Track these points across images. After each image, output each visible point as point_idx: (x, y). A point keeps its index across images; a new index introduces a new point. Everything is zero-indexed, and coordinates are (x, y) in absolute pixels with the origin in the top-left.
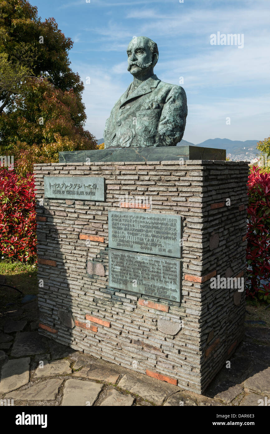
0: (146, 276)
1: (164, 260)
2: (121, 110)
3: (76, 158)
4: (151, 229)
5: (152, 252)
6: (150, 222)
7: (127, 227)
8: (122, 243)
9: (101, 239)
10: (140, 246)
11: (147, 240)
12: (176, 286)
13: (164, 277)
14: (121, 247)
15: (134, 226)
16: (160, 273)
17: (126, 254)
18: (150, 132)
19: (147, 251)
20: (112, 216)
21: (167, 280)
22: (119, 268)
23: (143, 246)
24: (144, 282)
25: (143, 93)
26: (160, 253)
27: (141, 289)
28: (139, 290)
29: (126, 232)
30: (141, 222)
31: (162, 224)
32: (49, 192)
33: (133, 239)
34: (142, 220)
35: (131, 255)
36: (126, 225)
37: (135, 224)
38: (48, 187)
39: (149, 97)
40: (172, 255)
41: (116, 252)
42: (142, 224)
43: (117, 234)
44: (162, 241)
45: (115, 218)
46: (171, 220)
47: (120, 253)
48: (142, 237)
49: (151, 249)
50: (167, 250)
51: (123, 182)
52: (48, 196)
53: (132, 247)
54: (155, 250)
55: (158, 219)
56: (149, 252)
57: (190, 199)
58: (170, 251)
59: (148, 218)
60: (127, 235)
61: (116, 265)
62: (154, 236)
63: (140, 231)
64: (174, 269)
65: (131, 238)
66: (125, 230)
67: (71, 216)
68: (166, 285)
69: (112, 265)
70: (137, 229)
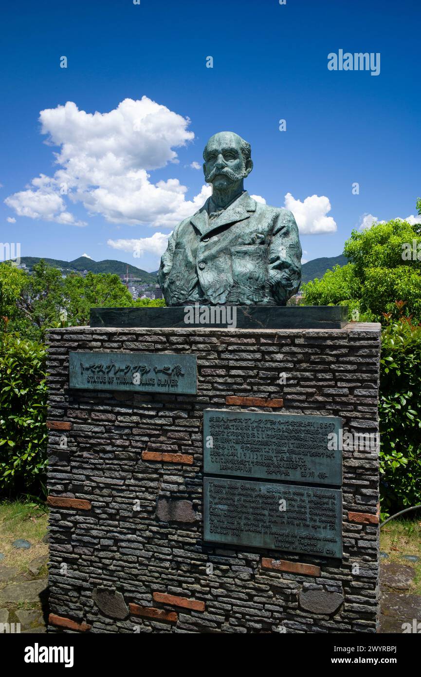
0: (279, 520)
1: (311, 490)
2: (203, 244)
3: (125, 318)
4: (286, 441)
5: (288, 478)
6: (284, 429)
7: (240, 437)
8: (230, 465)
9: (188, 459)
10: (265, 468)
11: (279, 459)
12: (334, 532)
13: (311, 519)
14: (229, 472)
15: (254, 436)
16: (305, 513)
17: (239, 483)
18: (257, 280)
19: (278, 477)
20: (211, 420)
21: (318, 524)
22: (225, 507)
23: (272, 469)
24: (274, 530)
25: (238, 218)
26: (303, 480)
27: (268, 540)
28: (265, 543)
29: (238, 447)
30: (268, 429)
31: (308, 432)
32: (80, 379)
33: (251, 457)
34: (269, 425)
35: (248, 484)
36: (237, 435)
37: (255, 432)
38: (78, 369)
39: (248, 225)
40: (326, 481)
41: (217, 481)
42: (269, 433)
43: (220, 451)
44: (308, 459)
45: (217, 423)
46: (324, 425)
47: (227, 482)
48: (270, 454)
49: (287, 474)
50: (317, 474)
51: (232, 363)
52: (77, 385)
53: (250, 471)
54: (295, 475)
55: (300, 425)
56: (283, 477)
57: (356, 392)
58: (322, 476)
59: (282, 422)
60: (240, 451)
61: (220, 503)
62: (292, 452)
63: (266, 444)
64: (330, 506)
65: (248, 455)
66: (237, 443)
67: (124, 420)
68: (316, 532)
69: (211, 502)
70: (260, 440)
